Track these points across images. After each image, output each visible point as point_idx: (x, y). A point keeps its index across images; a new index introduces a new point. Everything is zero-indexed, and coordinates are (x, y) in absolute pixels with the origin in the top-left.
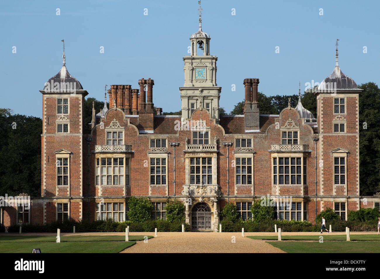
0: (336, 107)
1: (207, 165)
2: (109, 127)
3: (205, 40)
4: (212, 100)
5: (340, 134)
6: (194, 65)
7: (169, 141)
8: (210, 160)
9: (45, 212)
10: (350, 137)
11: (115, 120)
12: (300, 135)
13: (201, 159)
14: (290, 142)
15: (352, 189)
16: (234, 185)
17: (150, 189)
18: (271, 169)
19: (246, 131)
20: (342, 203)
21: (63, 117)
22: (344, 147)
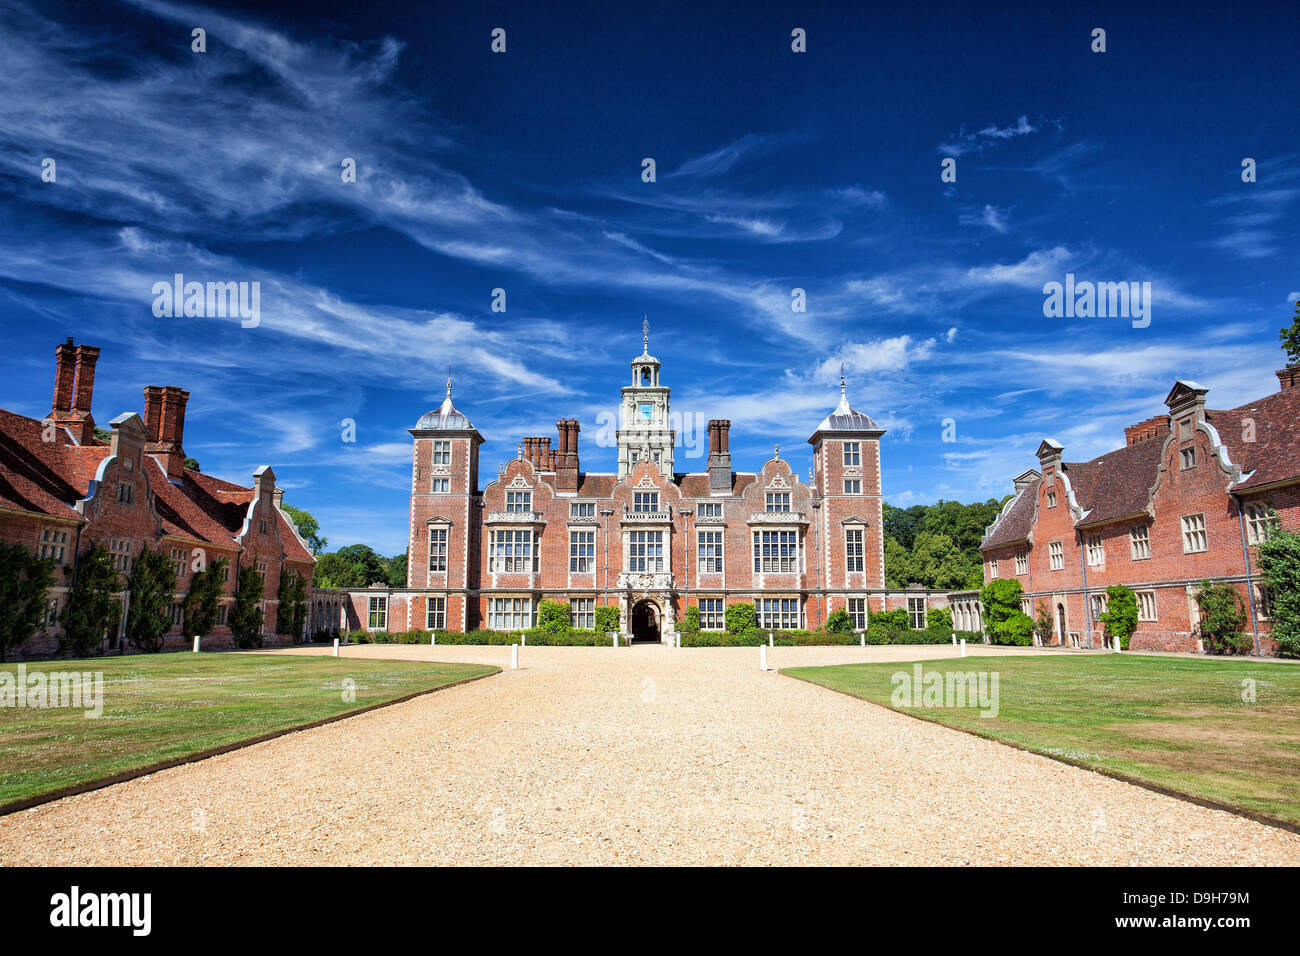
0: (847, 455)
1: (655, 543)
2: (509, 486)
3: (653, 366)
4: (663, 448)
5: (854, 495)
6: (638, 398)
7: (598, 507)
8: (659, 535)
9: (410, 612)
10: (868, 500)
11: (519, 475)
12: (793, 499)
13: (646, 534)
14: (778, 508)
15: (873, 579)
16: (695, 573)
17: (570, 578)
18: (751, 549)
19: (713, 495)
20: (859, 600)
21: (441, 468)
22: (860, 515)
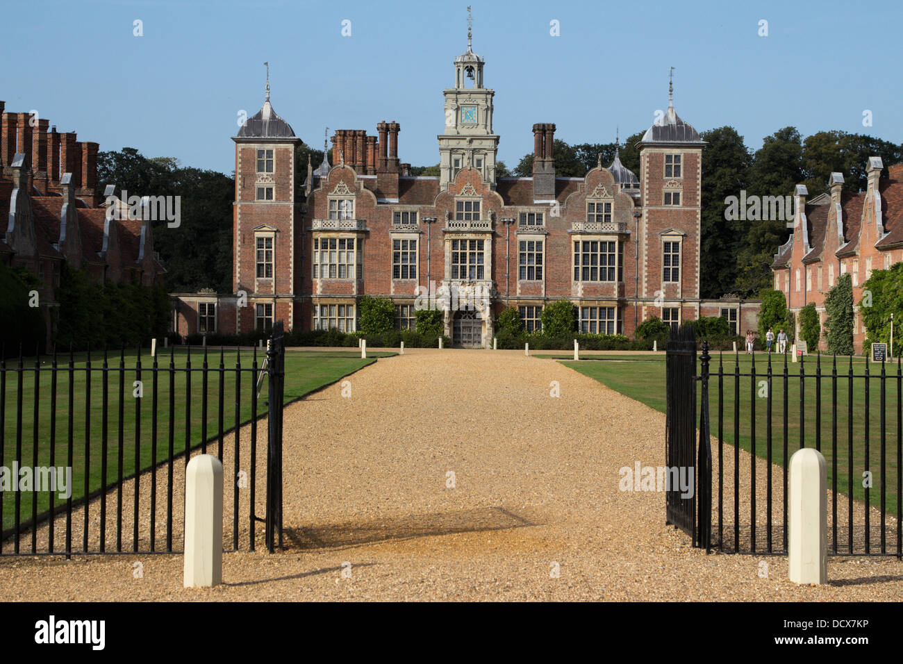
0: (669, 167)
1: (476, 251)
2: (332, 193)
3: (476, 65)
4: (486, 154)
5: (673, 207)
6: (460, 102)
7: (421, 215)
8: (481, 243)
9: (239, 317)
10: (687, 212)
11: (341, 182)
12: (615, 209)
13: (468, 242)
14: (599, 218)
15: (688, 289)
16: (516, 281)
17: (392, 285)
18: (571, 259)
19: (536, 202)
20: (673, 309)
21: (265, 177)
22: (678, 226)
